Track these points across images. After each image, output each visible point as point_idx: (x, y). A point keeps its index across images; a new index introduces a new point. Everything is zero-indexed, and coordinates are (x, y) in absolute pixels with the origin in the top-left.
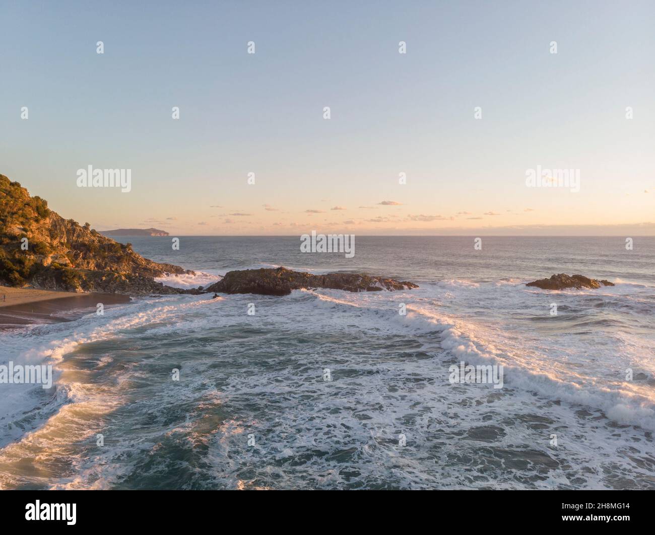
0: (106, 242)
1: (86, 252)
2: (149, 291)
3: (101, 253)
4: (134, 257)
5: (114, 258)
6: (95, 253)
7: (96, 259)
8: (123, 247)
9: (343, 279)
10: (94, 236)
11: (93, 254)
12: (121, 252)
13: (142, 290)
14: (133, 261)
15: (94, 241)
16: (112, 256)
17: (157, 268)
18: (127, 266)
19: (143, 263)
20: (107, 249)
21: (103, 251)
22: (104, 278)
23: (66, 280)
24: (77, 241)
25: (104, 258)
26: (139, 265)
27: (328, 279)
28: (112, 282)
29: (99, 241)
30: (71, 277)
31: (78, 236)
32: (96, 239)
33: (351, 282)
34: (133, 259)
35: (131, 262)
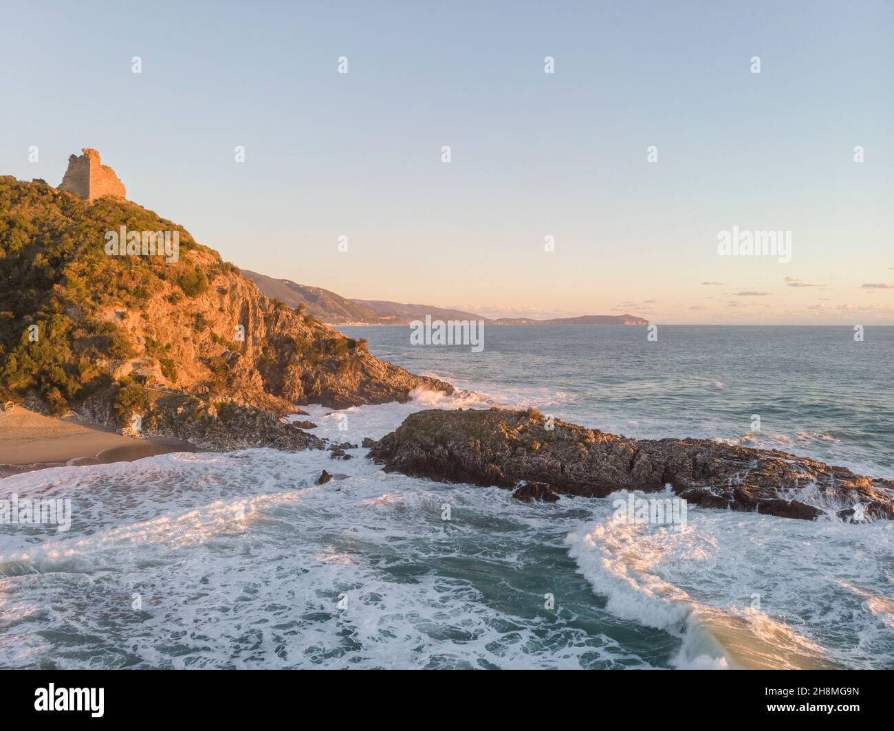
0: (326, 337)
1: (291, 353)
2: (255, 442)
3: (313, 354)
4: (367, 363)
5: (332, 364)
6: (304, 354)
7: (302, 365)
8: (352, 344)
9: (695, 460)
10: (310, 326)
11: (300, 357)
12: (347, 354)
13: (242, 438)
14: (363, 371)
15: (306, 334)
16: (330, 361)
17: (405, 384)
18: (350, 379)
19: (382, 373)
20: (323, 349)
21: (317, 352)
22: (180, 410)
23: (118, 409)
24: (280, 334)
25: (315, 363)
26: (372, 378)
27: (644, 457)
28: (190, 418)
29: (315, 335)
30: (129, 403)
31: (283, 327)
32: (310, 331)
33: (714, 474)
34: (363, 366)
35: (359, 373)
